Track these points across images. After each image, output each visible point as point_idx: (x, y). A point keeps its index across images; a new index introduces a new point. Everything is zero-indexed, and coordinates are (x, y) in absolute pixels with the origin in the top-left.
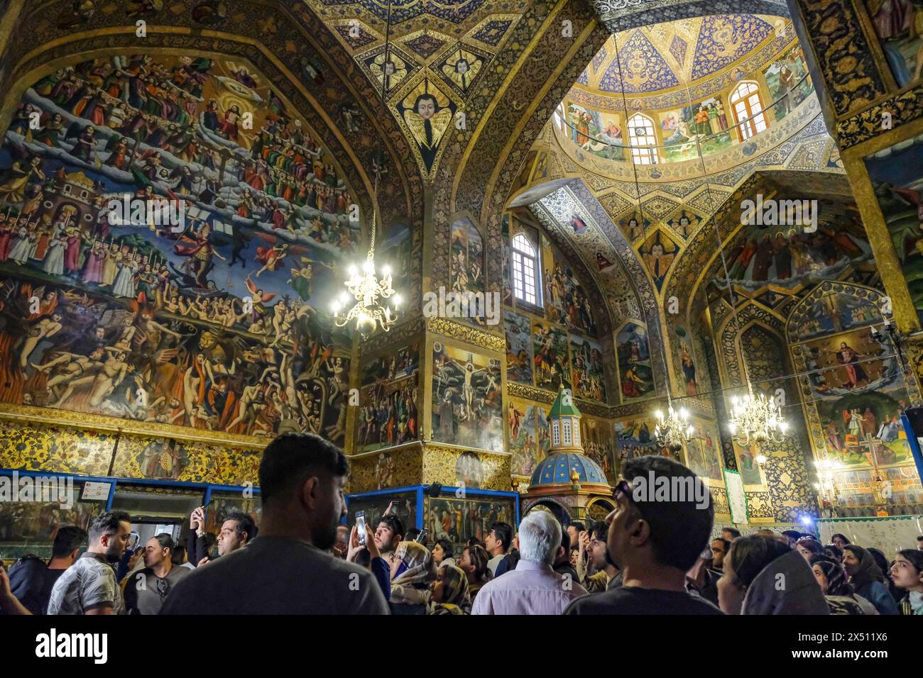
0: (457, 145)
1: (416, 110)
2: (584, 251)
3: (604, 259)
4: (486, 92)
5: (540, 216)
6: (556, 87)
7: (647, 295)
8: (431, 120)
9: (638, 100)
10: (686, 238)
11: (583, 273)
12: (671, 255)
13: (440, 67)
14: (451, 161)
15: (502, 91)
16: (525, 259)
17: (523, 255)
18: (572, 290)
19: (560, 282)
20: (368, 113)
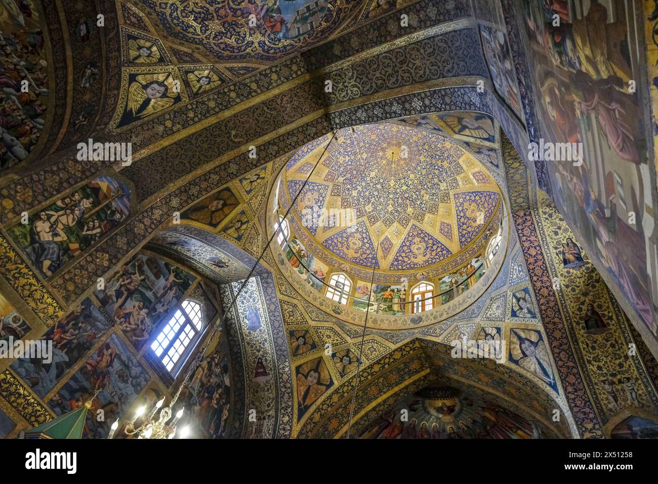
0: (161, 128)
1: (145, 87)
2: (248, 349)
3: (263, 367)
4: (212, 104)
5: (226, 300)
6: (274, 144)
7: (286, 419)
8: (153, 101)
9: (347, 266)
10: (342, 376)
11: (238, 377)
12: (324, 388)
13: (187, 72)
14: (147, 134)
15: (227, 114)
16: (188, 327)
17: (188, 321)
18: (219, 386)
19: (210, 369)
20: (104, 71)
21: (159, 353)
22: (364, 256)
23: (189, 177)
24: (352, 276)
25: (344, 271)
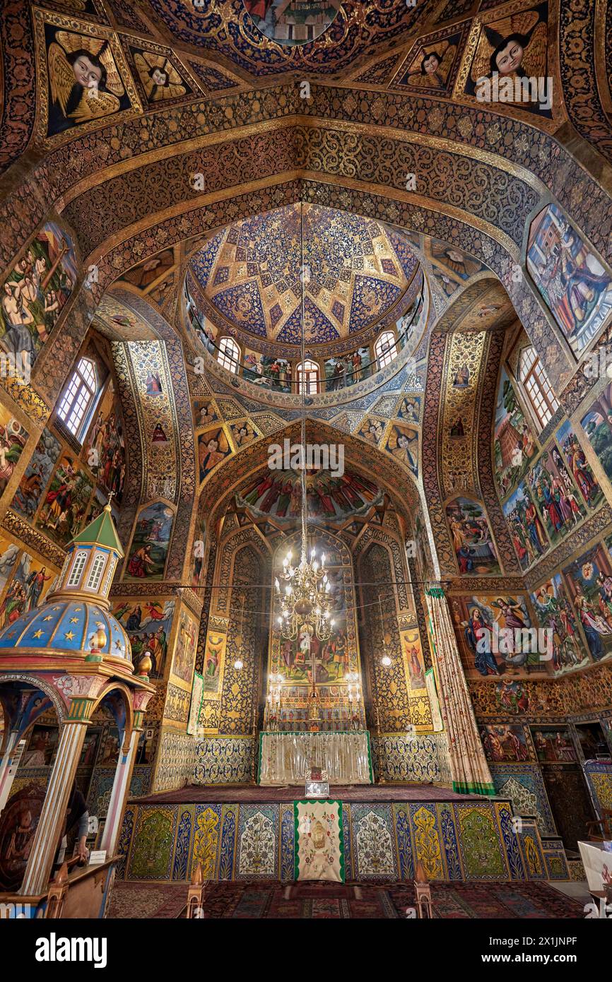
0: (106, 149)
1: (71, 58)
2: (146, 414)
3: (162, 432)
5: (118, 359)
6: (235, 203)
7: (189, 481)
9: (234, 330)
10: (239, 446)
11: (134, 438)
12: (223, 455)
13: (133, 50)
14: (88, 156)
15: (190, 146)
16: (84, 389)
17: (83, 383)
18: (116, 448)
19: (108, 433)
21: (63, 417)
22: (253, 321)
23: (135, 229)
24: (240, 343)
25: (232, 335)
